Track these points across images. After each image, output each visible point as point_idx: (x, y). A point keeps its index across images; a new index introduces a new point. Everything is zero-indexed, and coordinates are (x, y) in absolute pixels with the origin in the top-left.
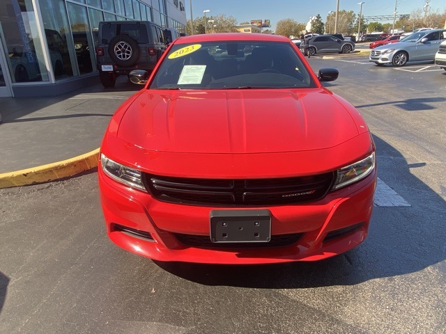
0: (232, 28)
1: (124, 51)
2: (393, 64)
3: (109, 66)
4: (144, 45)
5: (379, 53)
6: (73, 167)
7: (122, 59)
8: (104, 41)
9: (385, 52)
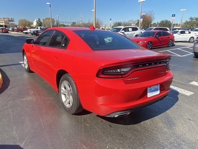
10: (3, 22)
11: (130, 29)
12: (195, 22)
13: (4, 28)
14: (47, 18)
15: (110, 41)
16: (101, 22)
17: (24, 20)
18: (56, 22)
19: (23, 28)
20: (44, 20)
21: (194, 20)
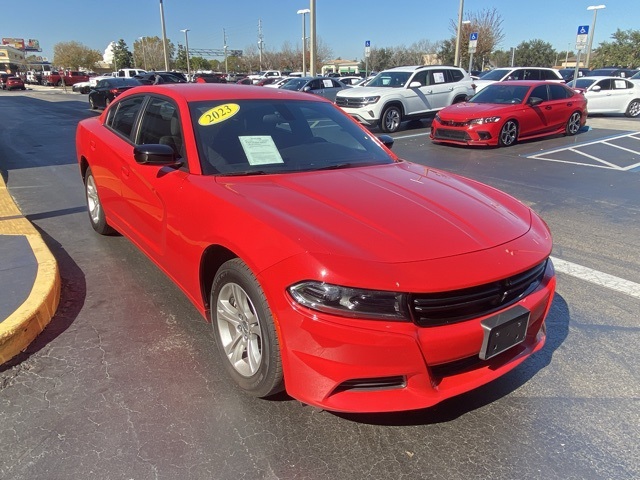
10: (4, 55)
11: (438, 77)
12: (630, 45)
13: (9, 72)
14: (149, 39)
15: (373, 116)
16: (325, 50)
17: (74, 46)
18: (176, 52)
19: (73, 74)
20: (136, 45)
21: (629, 41)
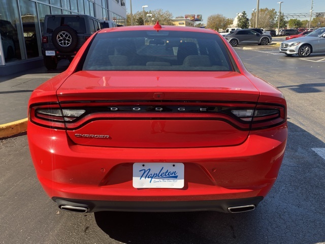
0: (168, 21)
1: (65, 39)
2: (299, 55)
3: (52, 51)
4: (82, 35)
5: (287, 45)
6: (11, 129)
7: (63, 45)
8: (49, 31)
9: (292, 45)
10: (183, 24)
17: (218, 17)
18: (277, 17)
20: (253, 14)
